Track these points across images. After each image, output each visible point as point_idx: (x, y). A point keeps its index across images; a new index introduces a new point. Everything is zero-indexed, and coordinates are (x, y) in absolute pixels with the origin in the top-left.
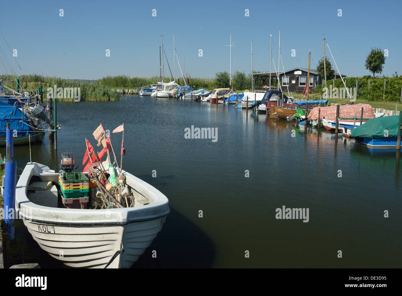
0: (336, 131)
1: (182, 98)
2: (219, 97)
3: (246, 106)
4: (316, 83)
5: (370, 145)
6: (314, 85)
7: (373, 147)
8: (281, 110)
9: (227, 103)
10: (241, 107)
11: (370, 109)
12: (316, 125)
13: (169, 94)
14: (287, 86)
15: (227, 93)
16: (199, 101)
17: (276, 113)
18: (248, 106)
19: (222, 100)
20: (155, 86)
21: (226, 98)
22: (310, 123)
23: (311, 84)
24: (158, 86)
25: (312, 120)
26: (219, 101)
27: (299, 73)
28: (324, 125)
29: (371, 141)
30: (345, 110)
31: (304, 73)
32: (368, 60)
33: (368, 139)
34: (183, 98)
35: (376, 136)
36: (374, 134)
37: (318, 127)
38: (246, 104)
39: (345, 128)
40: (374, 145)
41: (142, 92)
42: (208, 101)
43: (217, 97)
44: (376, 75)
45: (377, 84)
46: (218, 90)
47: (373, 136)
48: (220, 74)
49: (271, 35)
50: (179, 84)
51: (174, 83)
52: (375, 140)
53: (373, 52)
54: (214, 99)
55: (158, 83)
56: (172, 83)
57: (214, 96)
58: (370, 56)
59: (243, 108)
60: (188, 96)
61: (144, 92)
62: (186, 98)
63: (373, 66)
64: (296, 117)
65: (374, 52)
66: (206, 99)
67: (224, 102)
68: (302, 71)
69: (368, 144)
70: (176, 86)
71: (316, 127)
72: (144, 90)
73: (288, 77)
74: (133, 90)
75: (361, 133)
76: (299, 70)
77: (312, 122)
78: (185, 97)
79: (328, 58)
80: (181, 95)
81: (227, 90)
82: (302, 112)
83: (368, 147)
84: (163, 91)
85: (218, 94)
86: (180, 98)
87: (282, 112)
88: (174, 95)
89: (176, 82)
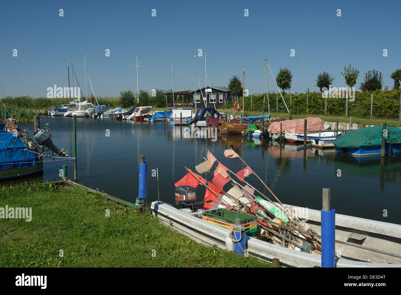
0: (305, 143)
1: (100, 117)
2: (143, 115)
3: (180, 123)
4: (225, 99)
5: (356, 154)
6: (224, 101)
7: (360, 156)
8: (232, 126)
9: (153, 120)
10: (174, 124)
11: (320, 122)
12: (277, 138)
13: (85, 113)
14: (214, 102)
15: (150, 111)
16: (120, 119)
17: (226, 129)
18: (182, 123)
19: (148, 118)
20: (66, 106)
21: (151, 116)
22: (270, 136)
23: (221, 100)
24: (69, 106)
25: (272, 134)
26: (145, 119)
27: (210, 90)
28: (286, 138)
29: (358, 150)
30: (301, 124)
31: (215, 91)
32: (279, 78)
33: (355, 149)
34: (102, 117)
35: (363, 146)
36: (362, 144)
37: (281, 140)
38: (180, 121)
39: (316, 140)
40: (360, 154)
41: (53, 113)
42: (132, 119)
43: (141, 115)
44: (287, 91)
45: (299, 99)
46: (141, 108)
47: (361, 146)
48: (124, 93)
49: (195, 56)
50: (93, 103)
51: (87, 102)
52: (362, 150)
53: (281, 71)
54: (138, 117)
55: (71, 103)
56: (85, 103)
57: (138, 114)
58: (279, 75)
59: (176, 125)
60: (107, 115)
61: (55, 112)
62: (105, 117)
63: (283, 83)
64: (249, 131)
65: (283, 71)
66: (129, 117)
67: (150, 119)
68: (212, 89)
69: (353, 154)
70: (91, 105)
71: (277, 140)
72: (55, 110)
73: (199, 95)
74: (40, 111)
75: (347, 144)
76: (209, 88)
77: (271, 136)
78: (103, 116)
79: (238, 77)
80: (99, 114)
81: (149, 109)
82: (255, 127)
83: (353, 156)
84: (77, 111)
85: (142, 112)
86: (98, 117)
87: (233, 127)
88: (91, 114)
89: (89, 102)
